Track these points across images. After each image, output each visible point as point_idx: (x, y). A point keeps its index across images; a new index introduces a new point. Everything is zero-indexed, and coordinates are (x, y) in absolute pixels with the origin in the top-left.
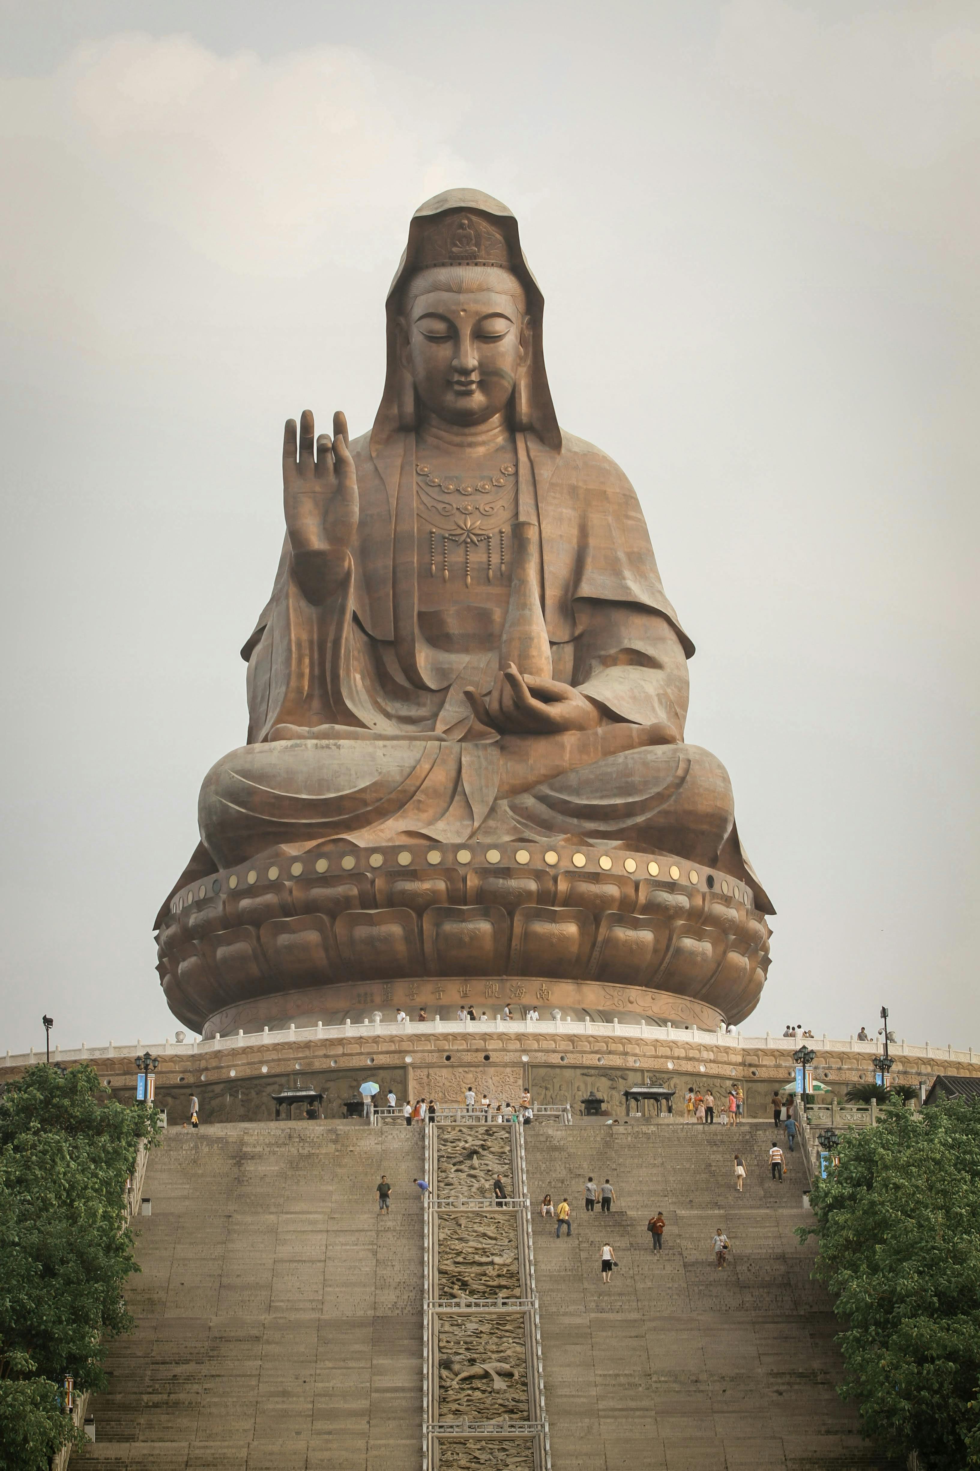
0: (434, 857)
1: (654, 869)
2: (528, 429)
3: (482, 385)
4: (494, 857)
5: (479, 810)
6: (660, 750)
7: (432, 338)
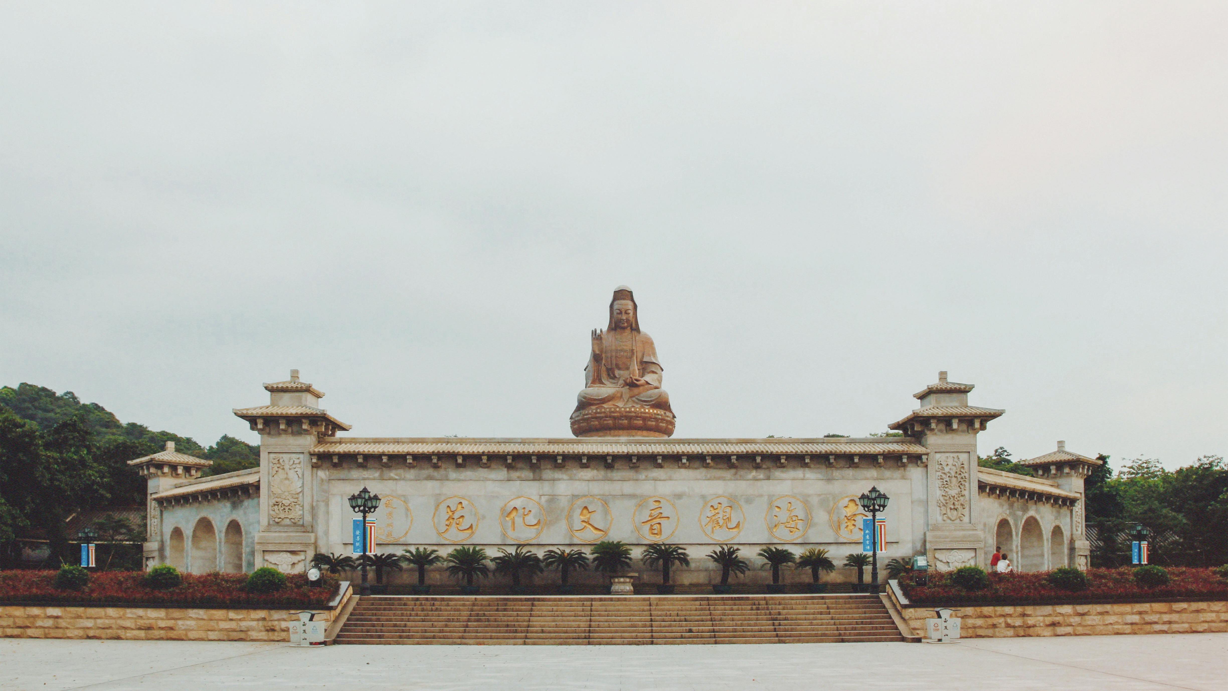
0: (618, 409)
1: (655, 411)
2: (635, 330)
3: (627, 322)
4: (628, 409)
5: (626, 400)
6: (657, 390)
7: (618, 314)
